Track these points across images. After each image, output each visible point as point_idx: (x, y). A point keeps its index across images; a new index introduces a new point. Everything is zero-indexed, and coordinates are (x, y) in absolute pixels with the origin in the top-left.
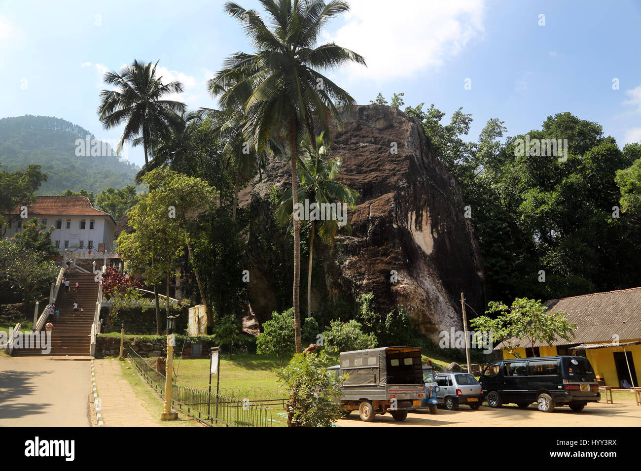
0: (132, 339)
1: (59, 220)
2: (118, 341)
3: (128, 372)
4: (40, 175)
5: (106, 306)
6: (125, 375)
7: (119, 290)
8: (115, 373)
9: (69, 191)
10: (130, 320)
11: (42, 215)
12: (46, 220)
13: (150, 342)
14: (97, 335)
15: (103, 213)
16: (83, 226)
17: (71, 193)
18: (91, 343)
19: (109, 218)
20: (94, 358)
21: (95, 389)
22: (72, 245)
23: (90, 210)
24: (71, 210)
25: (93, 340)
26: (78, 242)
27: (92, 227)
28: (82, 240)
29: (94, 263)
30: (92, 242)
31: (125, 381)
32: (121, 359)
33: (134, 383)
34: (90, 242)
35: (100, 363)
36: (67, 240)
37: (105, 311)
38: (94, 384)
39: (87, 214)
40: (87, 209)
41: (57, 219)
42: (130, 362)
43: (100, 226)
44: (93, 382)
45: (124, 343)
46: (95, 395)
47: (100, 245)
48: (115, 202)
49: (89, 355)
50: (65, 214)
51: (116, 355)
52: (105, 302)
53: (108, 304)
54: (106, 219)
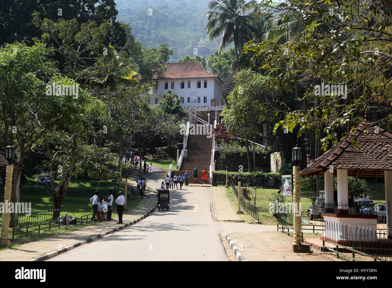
0: (233, 175)
1: (182, 82)
2: (225, 176)
3: (230, 194)
4: (168, 50)
5: (218, 150)
6: (228, 196)
7: (225, 141)
8: (223, 195)
9: (187, 57)
10: (234, 160)
11: (171, 79)
12: (174, 82)
13: (244, 177)
14: (213, 172)
15: (212, 75)
16: (199, 86)
17: (189, 58)
18: (210, 177)
19: (217, 79)
20: (212, 186)
21: (213, 202)
22: (193, 101)
23: (203, 72)
24: (190, 73)
25: (211, 175)
26: (197, 99)
27: (205, 86)
28: (199, 96)
29: (208, 114)
30: (206, 97)
31: (227, 199)
32: (227, 187)
33: (231, 200)
34: (205, 97)
35: (215, 189)
36: (189, 96)
37: (217, 154)
38: (213, 199)
39: (201, 76)
40: (201, 72)
41: (181, 81)
42: (231, 189)
43: (211, 85)
44: (212, 198)
45: (228, 178)
46: (213, 204)
47: (212, 101)
48: (221, 63)
49: (209, 184)
50: (186, 77)
51: (224, 184)
52: (217, 148)
53: (219, 149)
54: (215, 79)
